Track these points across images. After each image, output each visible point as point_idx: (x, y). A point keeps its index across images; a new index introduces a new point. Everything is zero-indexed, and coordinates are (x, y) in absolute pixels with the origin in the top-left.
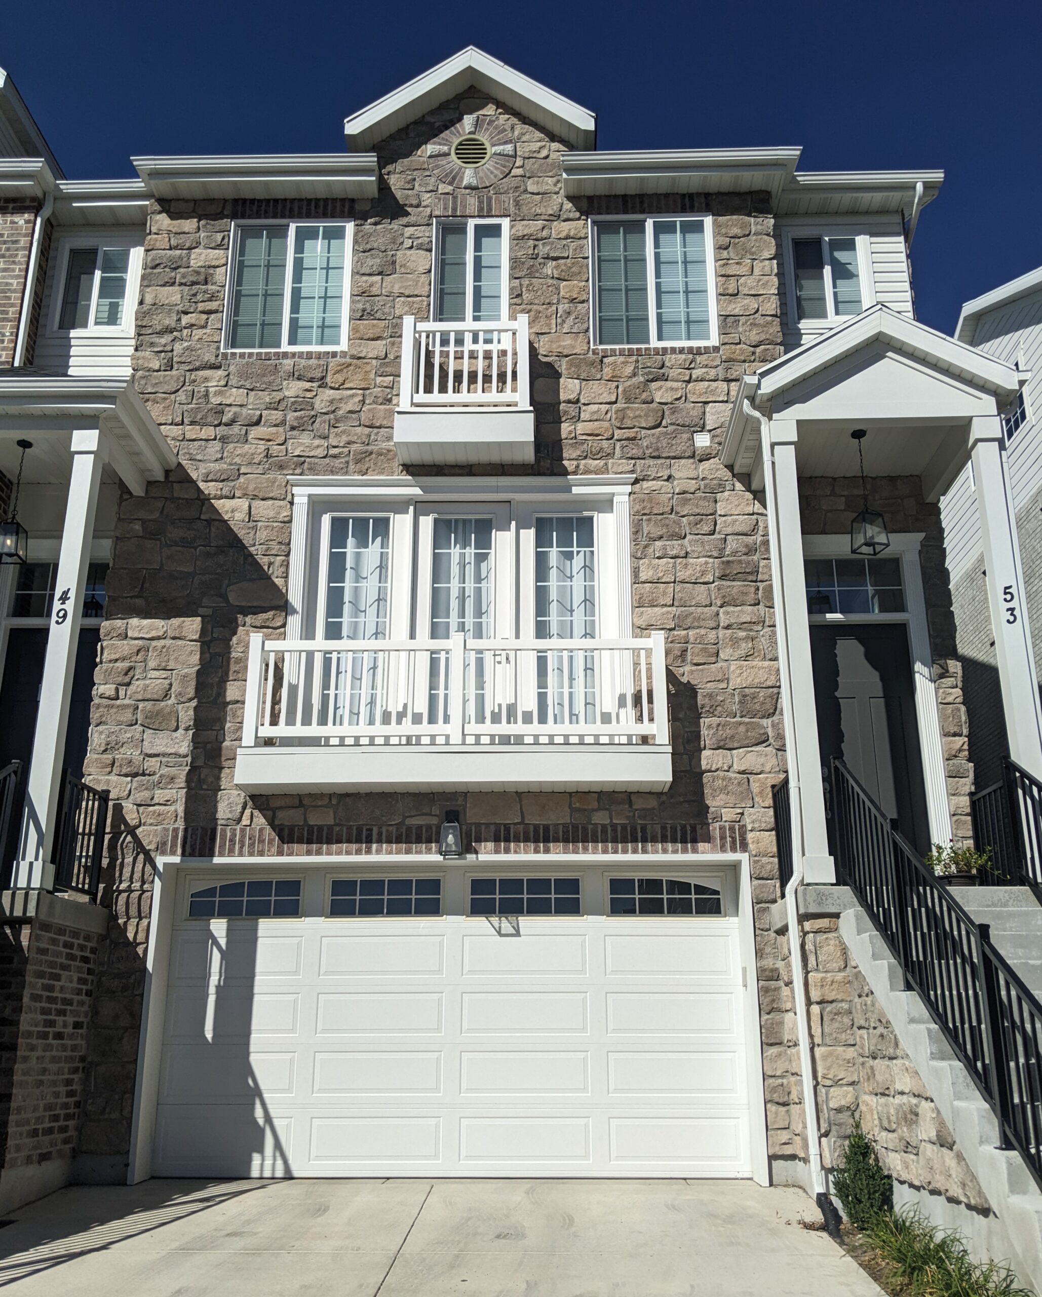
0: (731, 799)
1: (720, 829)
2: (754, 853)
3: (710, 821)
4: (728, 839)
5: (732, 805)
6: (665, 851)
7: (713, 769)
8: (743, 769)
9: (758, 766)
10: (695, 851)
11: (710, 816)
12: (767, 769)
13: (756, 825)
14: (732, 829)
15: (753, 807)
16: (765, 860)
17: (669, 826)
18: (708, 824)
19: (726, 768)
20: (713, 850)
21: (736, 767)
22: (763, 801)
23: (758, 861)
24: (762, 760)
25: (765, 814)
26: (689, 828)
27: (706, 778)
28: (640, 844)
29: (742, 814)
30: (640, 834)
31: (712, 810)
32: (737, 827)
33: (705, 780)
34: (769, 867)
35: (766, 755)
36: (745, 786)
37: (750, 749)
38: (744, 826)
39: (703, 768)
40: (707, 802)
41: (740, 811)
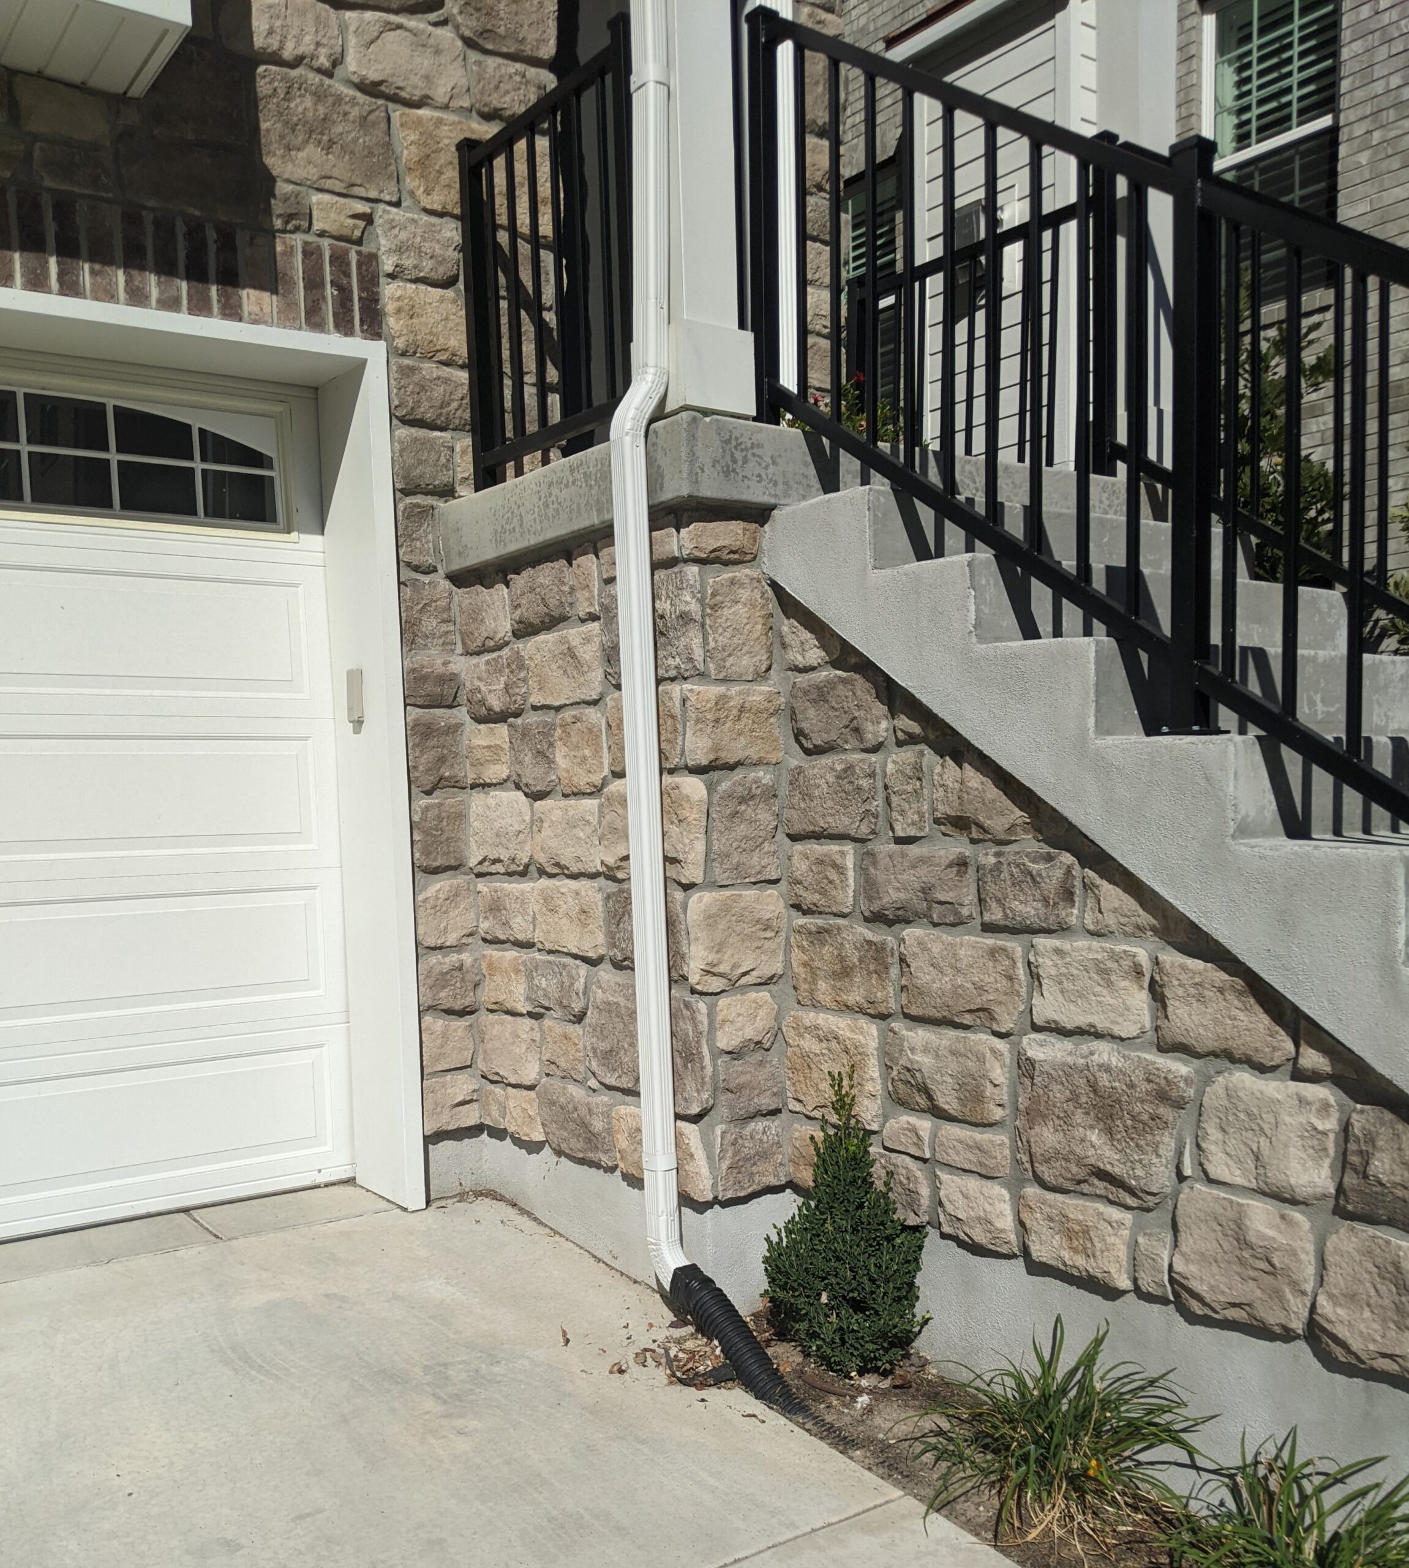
0: (340, 167)
1: (307, 254)
2: (400, 343)
3: (278, 223)
4: (329, 291)
5: (339, 187)
6: (137, 298)
7: (287, 54)
8: (373, 75)
9: (415, 80)
10: (231, 311)
11: (277, 206)
12: (440, 93)
13: (408, 262)
14: (339, 260)
15: (397, 204)
16: (429, 369)
17: (148, 217)
18: (272, 234)
19: (323, 61)
20: (286, 319)
21: (352, 65)
22: (428, 192)
23: (412, 369)
24: (424, 62)
25: (430, 233)
26: (211, 235)
27: (267, 78)
28: (53, 261)
29: (368, 219)
30: (50, 229)
31: (282, 188)
32: (353, 258)
33: (263, 87)
34: (439, 392)
35: (438, 52)
36: (379, 132)
37: (392, 18)
38: (373, 257)
39: (259, 41)
40: (269, 161)
41: (361, 207)
